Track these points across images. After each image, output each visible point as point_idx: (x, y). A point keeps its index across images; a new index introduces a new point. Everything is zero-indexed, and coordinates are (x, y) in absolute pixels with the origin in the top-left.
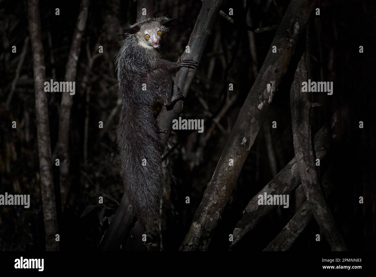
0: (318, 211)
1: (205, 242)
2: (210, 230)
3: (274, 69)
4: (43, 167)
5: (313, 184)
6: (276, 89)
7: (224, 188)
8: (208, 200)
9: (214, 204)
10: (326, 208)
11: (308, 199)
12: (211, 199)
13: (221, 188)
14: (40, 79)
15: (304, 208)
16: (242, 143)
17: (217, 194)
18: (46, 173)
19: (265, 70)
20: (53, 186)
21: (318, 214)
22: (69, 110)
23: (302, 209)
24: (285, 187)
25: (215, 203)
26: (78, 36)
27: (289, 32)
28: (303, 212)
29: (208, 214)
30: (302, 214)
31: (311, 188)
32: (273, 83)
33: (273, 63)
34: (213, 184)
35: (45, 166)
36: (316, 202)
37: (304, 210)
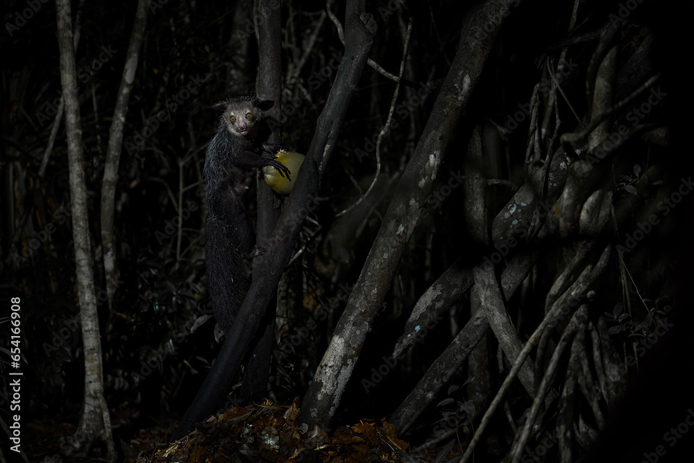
0: (495, 319)
1: (349, 362)
2: (356, 346)
3: (439, 135)
4: (79, 261)
5: (489, 285)
6: (442, 161)
7: (375, 291)
8: (353, 307)
9: (361, 312)
10: (506, 314)
11: (483, 304)
12: (357, 305)
13: (371, 291)
14: (75, 146)
15: (478, 315)
16: (398, 233)
17: (366, 299)
18: (83, 269)
19: (427, 136)
20: (93, 286)
21: (496, 322)
22: (113, 187)
23: (476, 317)
24: (454, 289)
25: (363, 311)
26: (125, 91)
27: (458, 87)
28: (476, 321)
29: (353, 325)
30: (476, 323)
31: (487, 289)
32: (437, 153)
33: (437, 128)
34: (359, 287)
35: (82, 259)
36: (493, 307)
37: (478, 318)
